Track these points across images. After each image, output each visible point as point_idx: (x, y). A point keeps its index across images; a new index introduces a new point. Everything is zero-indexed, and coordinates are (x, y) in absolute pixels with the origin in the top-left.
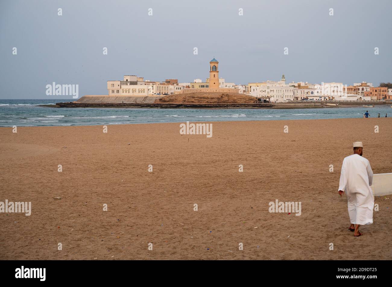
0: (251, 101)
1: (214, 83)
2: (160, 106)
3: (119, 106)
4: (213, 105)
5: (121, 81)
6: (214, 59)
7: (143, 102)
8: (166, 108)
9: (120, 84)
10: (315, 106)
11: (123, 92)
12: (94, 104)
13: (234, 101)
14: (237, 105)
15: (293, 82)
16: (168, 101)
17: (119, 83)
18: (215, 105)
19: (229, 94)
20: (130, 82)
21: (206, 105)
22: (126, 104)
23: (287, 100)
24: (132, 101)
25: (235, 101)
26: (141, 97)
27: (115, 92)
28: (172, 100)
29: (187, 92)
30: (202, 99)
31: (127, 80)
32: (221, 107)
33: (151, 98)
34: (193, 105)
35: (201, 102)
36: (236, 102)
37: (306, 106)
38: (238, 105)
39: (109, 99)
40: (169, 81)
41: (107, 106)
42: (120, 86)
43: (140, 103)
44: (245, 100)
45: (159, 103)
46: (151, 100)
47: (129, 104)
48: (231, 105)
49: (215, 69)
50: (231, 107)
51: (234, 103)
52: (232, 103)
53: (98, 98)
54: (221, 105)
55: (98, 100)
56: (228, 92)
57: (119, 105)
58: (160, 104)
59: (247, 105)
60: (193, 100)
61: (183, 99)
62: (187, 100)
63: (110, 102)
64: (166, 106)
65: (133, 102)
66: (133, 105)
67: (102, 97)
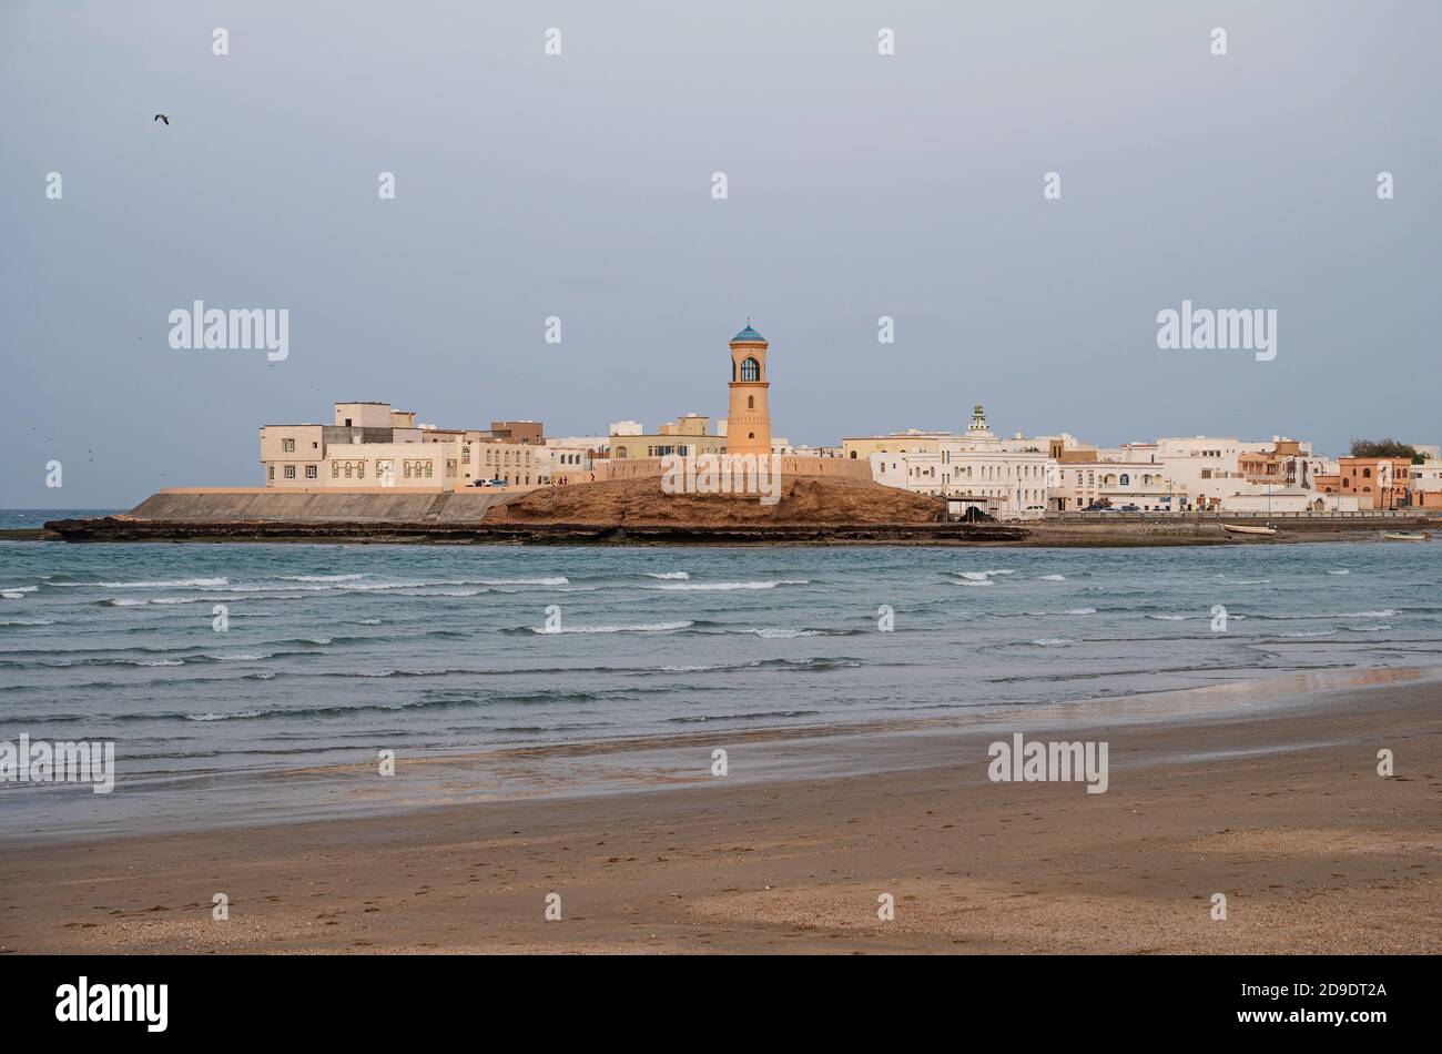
0: (920, 511)
1: (751, 436)
2: (518, 535)
3: (328, 535)
4: (762, 530)
5: (325, 428)
6: (749, 329)
7: (432, 516)
8: (551, 541)
9: (323, 437)
10: (1197, 535)
11: (336, 474)
12: (215, 526)
13: (847, 513)
14: (862, 529)
15: (1019, 436)
16: (549, 514)
17: (317, 435)
18: (770, 529)
19: (823, 482)
20: (364, 429)
21: (728, 528)
22: (360, 526)
23: (1030, 508)
24: (384, 513)
25: (850, 513)
26: (420, 495)
27: (300, 471)
28: (568, 510)
29: (629, 475)
30: (708, 505)
31: (349, 422)
32: (794, 538)
33: (466, 503)
34: (673, 529)
35: (703, 519)
36: (852, 518)
37: (1160, 534)
38: (870, 529)
39: (280, 505)
40: (505, 427)
41: (272, 535)
42: (320, 446)
43: (419, 521)
44: (892, 509)
45: (505, 522)
46: (469, 507)
47: (370, 525)
48: (838, 530)
49: (753, 374)
50: (837, 541)
51: (842, 520)
52: (837, 520)
53: (227, 500)
54: (795, 529)
55: (231, 507)
56: (818, 472)
57: (326, 530)
58: (520, 527)
59: (911, 529)
60: (667, 508)
61: (618, 505)
62: (635, 510)
63: (282, 515)
64: (546, 534)
65: (388, 515)
66: (391, 532)
67: (243, 494)
